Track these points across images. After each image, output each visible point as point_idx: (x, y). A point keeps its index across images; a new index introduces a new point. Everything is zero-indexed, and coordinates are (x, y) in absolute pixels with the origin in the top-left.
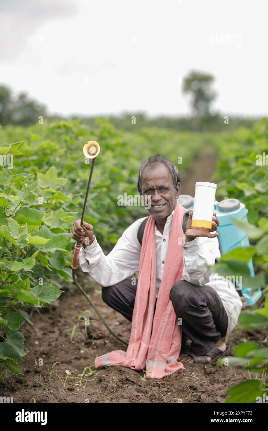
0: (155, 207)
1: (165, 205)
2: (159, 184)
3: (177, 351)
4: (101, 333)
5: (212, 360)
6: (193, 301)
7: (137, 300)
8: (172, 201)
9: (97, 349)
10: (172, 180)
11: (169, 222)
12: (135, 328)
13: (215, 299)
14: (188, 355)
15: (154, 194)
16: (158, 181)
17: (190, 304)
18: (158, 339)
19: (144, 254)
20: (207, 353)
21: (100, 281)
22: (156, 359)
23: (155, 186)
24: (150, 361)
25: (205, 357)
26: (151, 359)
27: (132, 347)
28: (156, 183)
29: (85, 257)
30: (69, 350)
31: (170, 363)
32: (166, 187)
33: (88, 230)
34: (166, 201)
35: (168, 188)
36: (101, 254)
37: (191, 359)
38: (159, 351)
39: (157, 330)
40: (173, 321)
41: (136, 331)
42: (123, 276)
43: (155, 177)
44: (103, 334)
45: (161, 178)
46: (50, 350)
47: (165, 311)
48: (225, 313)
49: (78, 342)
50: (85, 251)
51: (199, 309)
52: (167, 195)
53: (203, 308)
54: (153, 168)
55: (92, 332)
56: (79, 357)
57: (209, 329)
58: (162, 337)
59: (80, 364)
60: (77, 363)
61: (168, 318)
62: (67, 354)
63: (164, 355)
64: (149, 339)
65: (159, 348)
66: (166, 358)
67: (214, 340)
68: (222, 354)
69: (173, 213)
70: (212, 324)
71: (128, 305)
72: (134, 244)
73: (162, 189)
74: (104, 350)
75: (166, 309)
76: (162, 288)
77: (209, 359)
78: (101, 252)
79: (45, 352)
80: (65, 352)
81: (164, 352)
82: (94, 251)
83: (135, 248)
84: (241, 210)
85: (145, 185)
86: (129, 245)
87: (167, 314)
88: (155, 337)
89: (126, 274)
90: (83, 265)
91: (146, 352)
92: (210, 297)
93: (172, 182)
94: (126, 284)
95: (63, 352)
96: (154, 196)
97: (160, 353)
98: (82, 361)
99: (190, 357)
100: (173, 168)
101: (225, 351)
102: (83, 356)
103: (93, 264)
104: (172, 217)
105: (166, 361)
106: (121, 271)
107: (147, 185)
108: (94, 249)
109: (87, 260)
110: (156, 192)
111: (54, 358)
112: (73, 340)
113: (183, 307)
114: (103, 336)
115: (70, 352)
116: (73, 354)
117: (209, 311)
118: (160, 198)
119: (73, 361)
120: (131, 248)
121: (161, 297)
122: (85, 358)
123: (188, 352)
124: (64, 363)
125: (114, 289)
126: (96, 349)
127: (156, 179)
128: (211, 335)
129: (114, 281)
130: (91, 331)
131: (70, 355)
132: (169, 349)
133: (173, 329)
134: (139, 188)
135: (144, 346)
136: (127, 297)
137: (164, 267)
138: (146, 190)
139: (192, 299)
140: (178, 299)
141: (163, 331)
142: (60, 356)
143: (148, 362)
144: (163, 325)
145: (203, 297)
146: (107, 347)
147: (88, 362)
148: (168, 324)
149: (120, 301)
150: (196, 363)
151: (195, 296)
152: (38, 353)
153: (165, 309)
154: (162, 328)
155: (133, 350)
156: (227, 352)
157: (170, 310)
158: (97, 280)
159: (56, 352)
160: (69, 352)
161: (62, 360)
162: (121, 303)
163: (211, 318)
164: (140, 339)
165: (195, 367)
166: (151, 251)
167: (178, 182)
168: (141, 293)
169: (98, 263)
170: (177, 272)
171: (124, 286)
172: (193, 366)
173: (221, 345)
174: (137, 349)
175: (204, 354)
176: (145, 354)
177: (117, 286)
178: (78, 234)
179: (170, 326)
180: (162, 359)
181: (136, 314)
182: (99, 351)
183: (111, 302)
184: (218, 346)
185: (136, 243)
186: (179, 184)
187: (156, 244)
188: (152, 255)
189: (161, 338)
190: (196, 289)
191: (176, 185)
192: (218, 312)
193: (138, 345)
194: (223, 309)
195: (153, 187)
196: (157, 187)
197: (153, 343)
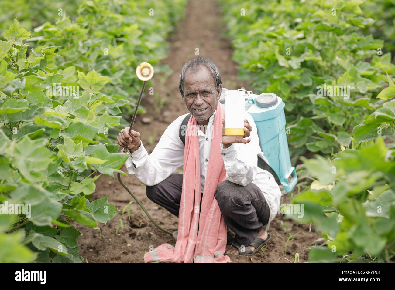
0: (198, 110)
1: (207, 109)
2: (201, 88)
3: (224, 245)
4: (143, 222)
5: (256, 250)
6: (238, 201)
7: (183, 198)
8: (214, 104)
9: (143, 240)
10: (214, 83)
11: (211, 122)
12: (182, 225)
13: (258, 196)
14: (233, 246)
15: (197, 98)
16: (200, 85)
17: (236, 204)
18: (205, 235)
19: (187, 153)
20: (251, 244)
21: (146, 182)
22: (204, 254)
23: (197, 90)
24: (198, 257)
25: (249, 247)
26: (198, 254)
27: (180, 243)
28: (198, 87)
29: (132, 160)
30: (117, 244)
31: (217, 258)
32: (208, 91)
33: (135, 137)
34: (208, 105)
35: (210, 91)
36: (146, 157)
37: (236, 251)
38: (206, 246)
39: (204, 227)
40: (218, 217)
41: (183, 228)
42: (166, 174)
43: (197, 81)
44: (145, 222)
45: (203, 82)
46: (96, 244)
47: (210, 209)
48: (267, 206)
49: (123, 234)
50: (132, 156)
51: (244, 208)
52: (209, 99)
53: (247, 206)
54: (195, 71)
55: (134, 221)
56: (127, 251)
57: (253, 223)
58: (209, 233)
59: (129, 259)
60: (126, 258)
61: (214, 215)
62: (115, 249)
63: (211, 250)
64: (197, 236)
65: (205, 244)
66: (213, 253)
67: (257, 231)
68: (264, 243)
69: (215, 113)
70: (256, 218)
71: (173, 201)
72: (176, 142)
73: (204, 93)
74: (150, 242)
75: (212, 206)
76: (207, 186)
77: (253, 249)
78: (147, 155)
79: (92, 246)
80: (113, 248)
81: (211, 247)
82: (140, 155)
83: (178, 146)
84: (279, 105)
85: (188, 89)
86: (172, 143)
87: (212, 211)
88: (202, 233)
89: (170, 171)
90: (129, 168)
91: (194, 248)
92: (254, 194)
93: (213, 85)
94: (170, 181)
95: (111, 247)
96: (196, 100)
97: (207, 248)
98: (130, 255)
99: (235, 248)
100: (215, 71)
101: (266, 240)
102: (130, 249)
103: (139, 167)
104: (214, 117)
105: (213, 256)
106: (165, 169)
107: (189, 89)
108: (140, 153)
109: (133, 163)
110: (199, 96)
111: (103, 255)
112: (119, 233)
113: (228, 207)
114: (145, 224)
115: (118, 246)
116: (121, 249)
117: (253, 207)
118: (203, 102)
119: (122, 256)
120: (174, 146)
121: (206, 195)
122: (133, 252)
123: (233, 244)
124: (114, 259)
125: (158, 187)
126: (141, 241)
127: (198, 83)
128: (255, 227)
129: (159, 179)
130: (133, 219)
131: (118, 250)
132: (216, 244)
133: (219, 225)
134: (181, 89)
135: (192, 242)
136: (172, 194)
137: (208, 166)
138: (188, 94)
139: (237, 199)
140: (224, 200)
141: (209, 227)
142: (109, 253)
143: (196, 257)
144: (209, 222)
145: (248, 197)
146: (153, 240)
147: (136, 256)
148: (213, 221)
149: (165, 198)
150: (241, 254)
151: (241, 197)
152: (85, 247)
153: (210, 207)
154: (208, 224)
155: (182, 247)
156: (269, 241)
157: (215, 207)
158: (142, 181)
159: (104, 248)
160: (116, 247)
161: (111, 256)
162: (166, 200)
163: (254, 214)
164: (187, 236)
165: (241, 259)
166: (195, 150)
167: (219, 83)
168: (186, 192)
169: (144, 165)
170: (221, 171)
171: (169, 184)
172: (239, 257)
173: (263, 234)
174: (186, 245)
175: (248, 244)
176: (193, 250)
177: (162, 184)
178: (126, 142)
179: (215, 223)
180: (209, 254)
181: (182, 212)
182: (145, 243)
183: (156, 199)
184: (260, 235)
185: (178, 142)
186: (221, 85)
187: (199, 143)
188: (196, 155)
189: (207, 234)
190: (241, 189)
191: (218, 87)
192: (261, 207)
193: (186, 242)
194: (266, 202)
195: (196, 91)
196: (199, 91)
197: (200, 239)
